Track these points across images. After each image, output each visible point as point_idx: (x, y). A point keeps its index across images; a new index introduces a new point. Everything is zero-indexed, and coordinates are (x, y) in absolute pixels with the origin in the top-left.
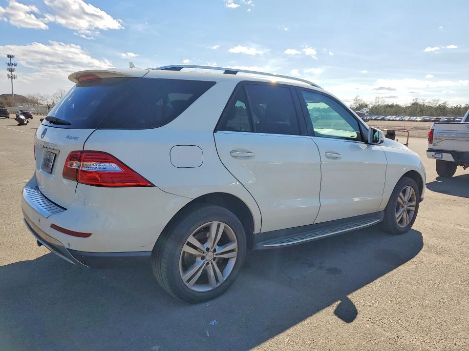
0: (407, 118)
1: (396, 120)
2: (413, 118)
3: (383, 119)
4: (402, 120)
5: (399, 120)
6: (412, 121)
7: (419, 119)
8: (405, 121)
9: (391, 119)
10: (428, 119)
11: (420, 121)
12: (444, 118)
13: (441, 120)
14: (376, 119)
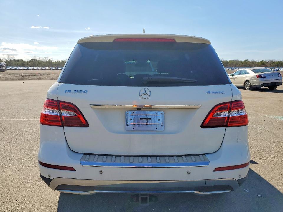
0: (32, 68)
1: (25, 70)
2: (36, 68)
3: (16, 69)
4: (29, 70)
5: (27, 70)
6: (35, 70)
7: (39, 68)
8: (31, 70)
9: (21, 69)
10: (44, 68)
11: (40, 70)
12: (53, 68)
13: (52, 69)
14: (10, 69)
